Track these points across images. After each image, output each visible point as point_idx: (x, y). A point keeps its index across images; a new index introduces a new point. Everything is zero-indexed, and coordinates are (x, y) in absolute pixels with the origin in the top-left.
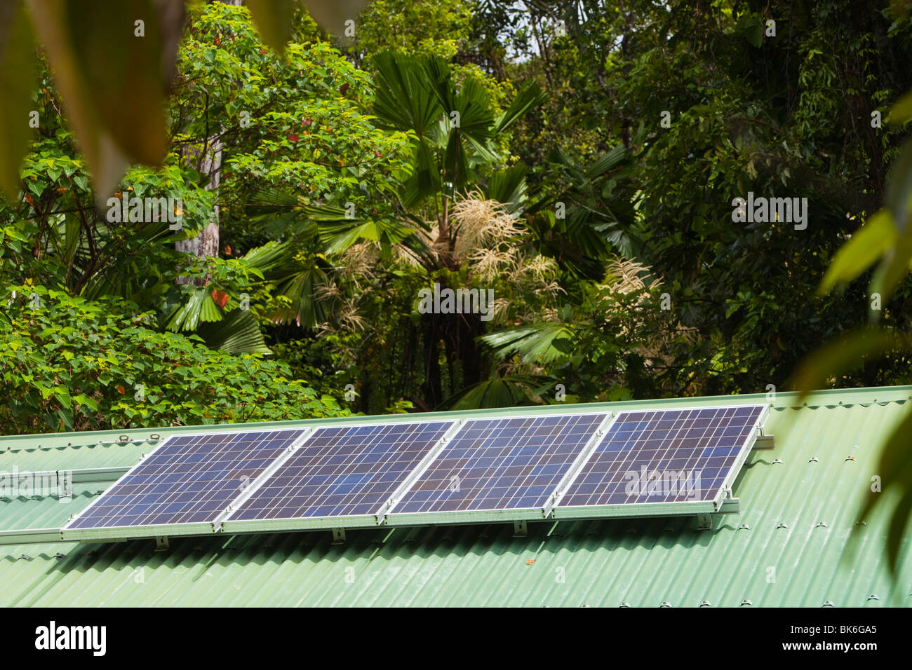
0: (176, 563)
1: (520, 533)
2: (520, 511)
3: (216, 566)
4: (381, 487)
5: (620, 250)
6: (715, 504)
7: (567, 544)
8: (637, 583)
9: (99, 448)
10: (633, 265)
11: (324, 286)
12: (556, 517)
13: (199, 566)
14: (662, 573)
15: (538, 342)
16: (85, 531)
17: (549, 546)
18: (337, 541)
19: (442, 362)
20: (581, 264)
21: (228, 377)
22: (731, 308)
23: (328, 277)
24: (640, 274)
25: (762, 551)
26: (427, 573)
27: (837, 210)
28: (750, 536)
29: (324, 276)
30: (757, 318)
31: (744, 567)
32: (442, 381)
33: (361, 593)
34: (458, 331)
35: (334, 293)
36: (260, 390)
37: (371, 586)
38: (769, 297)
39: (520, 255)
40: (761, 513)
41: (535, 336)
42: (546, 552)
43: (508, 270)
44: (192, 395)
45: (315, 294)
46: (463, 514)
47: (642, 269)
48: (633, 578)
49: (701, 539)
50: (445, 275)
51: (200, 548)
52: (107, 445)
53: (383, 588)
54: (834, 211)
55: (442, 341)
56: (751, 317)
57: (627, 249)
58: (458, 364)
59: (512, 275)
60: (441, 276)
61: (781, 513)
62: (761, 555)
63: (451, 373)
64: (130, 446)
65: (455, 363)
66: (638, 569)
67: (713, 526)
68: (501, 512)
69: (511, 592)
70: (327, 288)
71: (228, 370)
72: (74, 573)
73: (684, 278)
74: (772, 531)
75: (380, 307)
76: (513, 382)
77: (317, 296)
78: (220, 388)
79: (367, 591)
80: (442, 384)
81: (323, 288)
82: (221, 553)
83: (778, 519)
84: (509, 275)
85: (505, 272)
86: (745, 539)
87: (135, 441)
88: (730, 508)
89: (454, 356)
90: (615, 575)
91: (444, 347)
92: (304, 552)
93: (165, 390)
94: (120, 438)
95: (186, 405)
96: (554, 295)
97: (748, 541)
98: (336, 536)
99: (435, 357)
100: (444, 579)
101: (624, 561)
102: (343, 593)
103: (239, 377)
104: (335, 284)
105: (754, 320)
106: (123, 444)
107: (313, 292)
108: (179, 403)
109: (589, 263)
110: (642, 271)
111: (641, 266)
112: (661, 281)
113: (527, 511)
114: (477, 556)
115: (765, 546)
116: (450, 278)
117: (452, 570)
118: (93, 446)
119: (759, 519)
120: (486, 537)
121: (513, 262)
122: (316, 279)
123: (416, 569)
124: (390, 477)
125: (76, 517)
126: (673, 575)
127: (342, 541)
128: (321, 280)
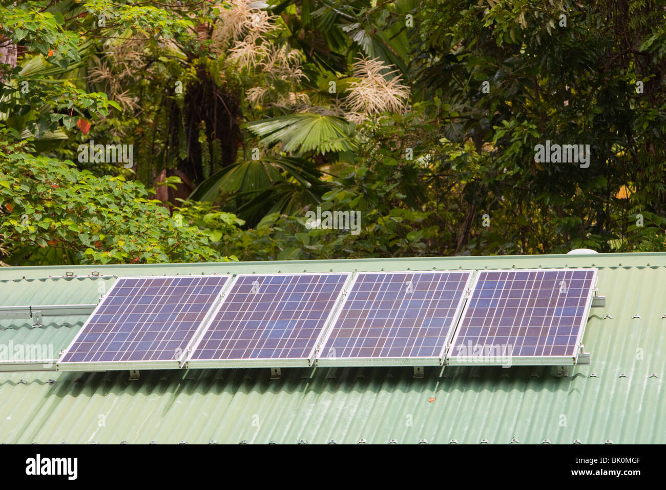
0: (149, 391)
1: (418, 375)
2: (422, 359)
3: (183, 395)
4: (305, 334)
5: (364, 49)
6: (574, 359)
7: (457, 385)
8: (520, 423)
9: (49, 281)
10: (376, 63)
11: (97, 69)
12: (450, 365)
13: (168, 395)
14: (538, 414)
15: (297, 132)
16: (77, 364)
17: (444, 386)
18: (274, 376)
19: (202, 140)
20: (329, 59)
21: (98, 198)
22: (498, 133)
23: (102, 62)
24: (382, 72)
25: (612, 397)
26: (352, 407)
27: (592, 55)
28: (599, 383)
29: (97, 60)
30: (520, 144)
31: (601, 410)
32: (203, 158)
33: (305, 423)
34: (215, 112)
35: (106, 76)
36: (124, 209)
37: (311, 417)
38: (531, 126)
39: (274, 48)
40: (604, 363)
41: (294, 127)
42: (442, 392)
43: (263, 62)
44: (69, 213)
45: (90, 77)
46: (377, 360)
47: (383, 67)
48: (515, 417)
49: (562, 385)
50: (205, 62)
51: (164, 379)
52: (56, 279)
53: (321, 419)
54: (589, 56)
55: (203, 122)
56: (514, 142)
57: (369, 47)
58: (216, 143)
59: (267, 66)
60: (202, 63)
61: (619, 363)
62: (611, 400)
63: (211, 151)
64: (74, 281)
65: (214, 142)
66: (518, 409)
67: (569, 374)
68: (407, 359)
69: (422, 426)
70: (101, 72)
71: (96, 191)
72: (68, 397)
73: (443, 94)
74: (615, 380)
75: (147, 89)
76: (269, 162)
77: (92, 79)
78: (92, 208)
79: (309, 421)
80: (203, 160)
81: (98, 72)
82: (183, 383)
83: (618, 369)
84: (263, 66)
85: (261, 64)
86: (596, 386)
87: (79, 276)
88: (584, 360)
89: (213, 135)
90: (501, 414)
91: (205, 128)
92: (250, 385)
93: (46, 208)
94: (67, 273)
95: (65, 223)
96: (299, 81)
97: (598, 388)
98: (273, 373)
99: (196, 135)
100: (368, 412)
101: (505, 402)
102: (290, 422)
103: (105, 198)
104: (108, 69)
105: (518, 145)
106: (69, 279)
107: (87, 75)
108: (59, 221)
109: (336, 58)
110: (384, 69)
111: (382, 65)
112: (399, 78)
113: (428, 359)
114: (388, 393)
115: (612, 393)
116: (210, 66)
117: (372, 405)
118: (44, 280)
119: (603, 369)
120: (391, 376)
121: (268, 54)
122: (90, 63)
123: (343, 403)
124: (310, 324)
125: (66, 352)
126: (546, 416)
127: (278, 376)
128: (95, 64)
